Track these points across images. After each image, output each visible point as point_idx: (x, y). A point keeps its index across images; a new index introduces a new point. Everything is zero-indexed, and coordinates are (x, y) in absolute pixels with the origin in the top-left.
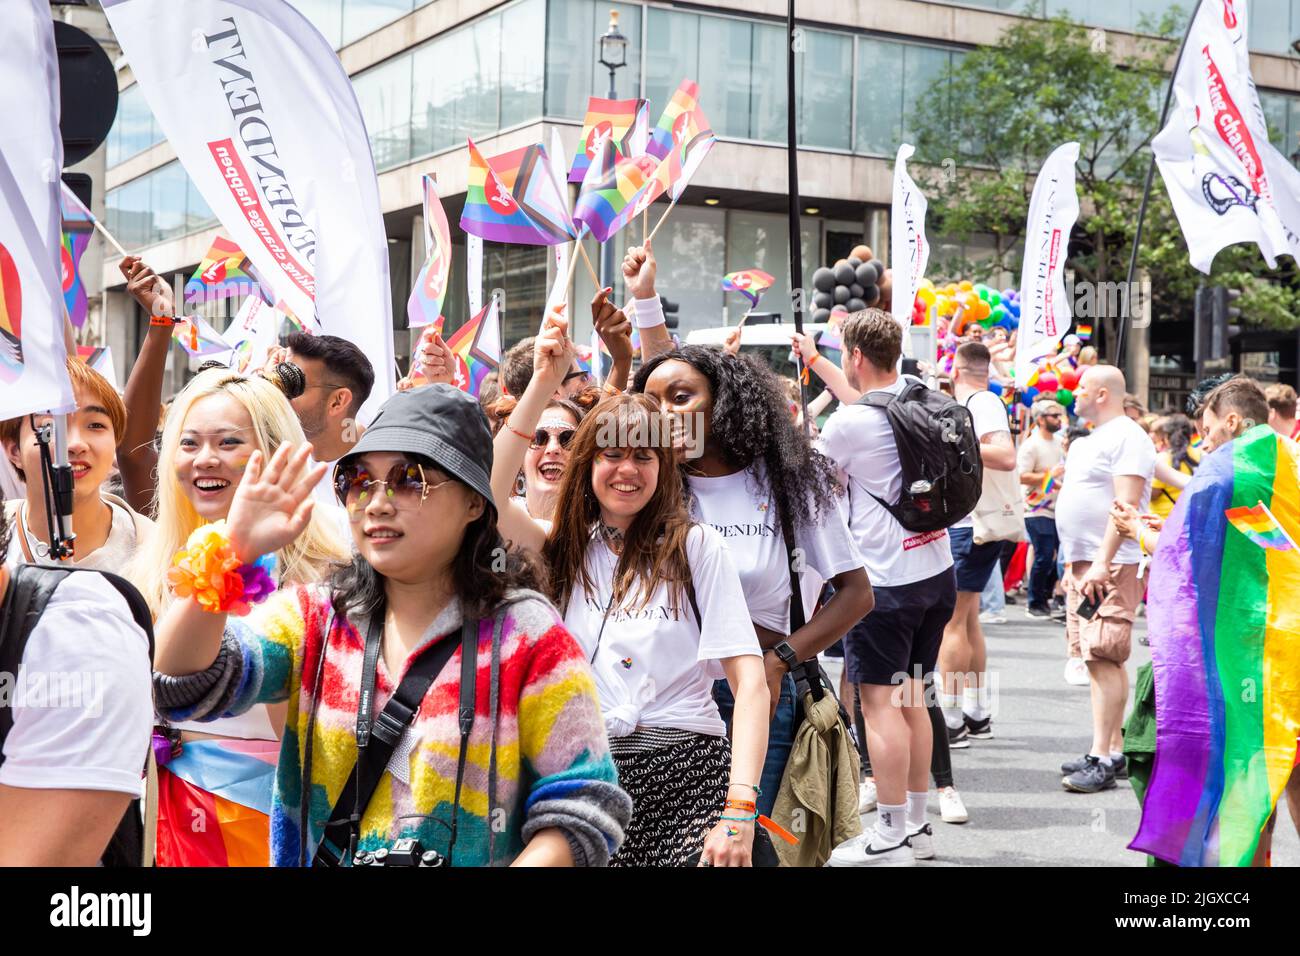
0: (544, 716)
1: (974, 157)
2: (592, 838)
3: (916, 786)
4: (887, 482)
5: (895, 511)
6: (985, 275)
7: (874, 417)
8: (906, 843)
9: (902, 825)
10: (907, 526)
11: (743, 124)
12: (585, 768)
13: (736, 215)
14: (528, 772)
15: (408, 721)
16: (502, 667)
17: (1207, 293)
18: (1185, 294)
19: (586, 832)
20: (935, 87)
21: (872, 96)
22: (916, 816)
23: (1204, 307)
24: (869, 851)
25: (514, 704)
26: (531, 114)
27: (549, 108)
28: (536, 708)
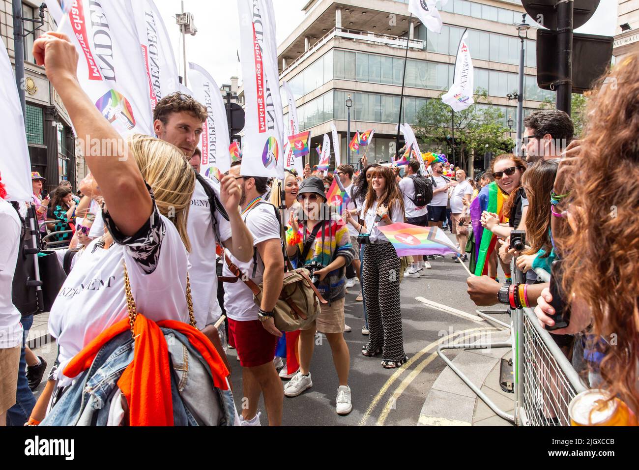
0: (340, 236)
1: (432, 124)
2: (349, 257)
3: (420, 260)
4: (412, 195)
5: (414, 201)
6: (435, 151)
7: (411, 180)
8: (418, 272)
9: (417, 268)
10: (416, 205)
11: (379, 118)
12: (348, 245)
13: (377, 139)
14: (337, 247)
15: (314, 238)
16: (332, 227)
17: (487, 154)
18: (482, 154)
19: (348, 256)
20: (422, 109)
21: (408, 111)
22: (420, 267)
23: (486, 157)
24: (410, 273)
25: (334, 234)
26: (331, 118)
27: (335, 117)
28: (339, 235)
